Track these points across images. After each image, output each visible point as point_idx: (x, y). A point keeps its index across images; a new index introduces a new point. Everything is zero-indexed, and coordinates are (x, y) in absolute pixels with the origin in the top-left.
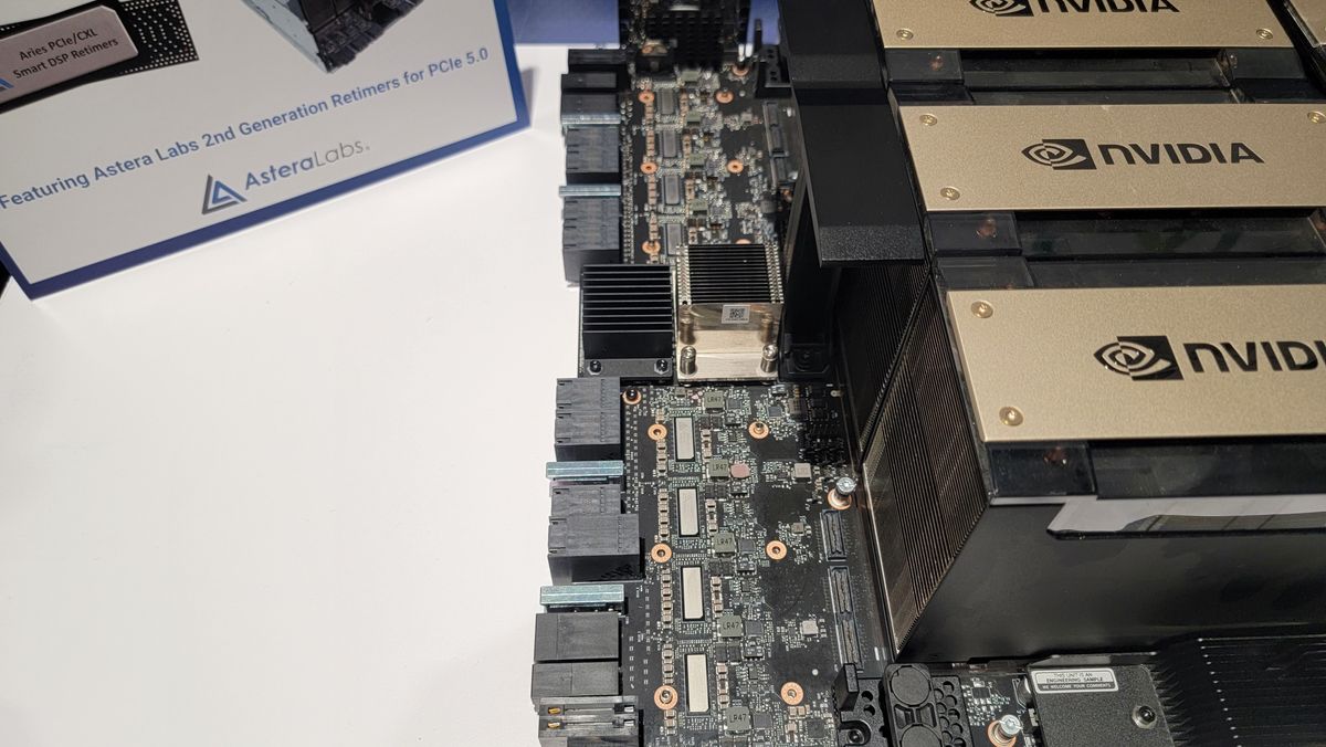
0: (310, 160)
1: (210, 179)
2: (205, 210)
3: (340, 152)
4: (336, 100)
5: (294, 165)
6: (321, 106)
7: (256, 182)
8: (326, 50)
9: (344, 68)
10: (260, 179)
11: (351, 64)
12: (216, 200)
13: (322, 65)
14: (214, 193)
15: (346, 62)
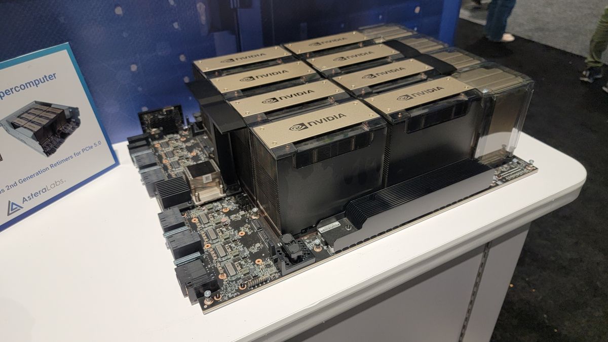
0: (45, 189)
1: (9, 202)
2: (9, 214)
3: (55, 184)
4: (52, 166)
5: (39, 192)
6: (47, 169)
7: (26, 200)
8: (46, 150)
9: (53, 155)
10: (27, 199)
11: (55, 153)
12: (12, 210)
13: (45, 155)
14: (12, 207)
15: (53, 153)
